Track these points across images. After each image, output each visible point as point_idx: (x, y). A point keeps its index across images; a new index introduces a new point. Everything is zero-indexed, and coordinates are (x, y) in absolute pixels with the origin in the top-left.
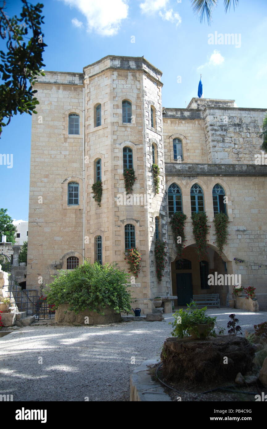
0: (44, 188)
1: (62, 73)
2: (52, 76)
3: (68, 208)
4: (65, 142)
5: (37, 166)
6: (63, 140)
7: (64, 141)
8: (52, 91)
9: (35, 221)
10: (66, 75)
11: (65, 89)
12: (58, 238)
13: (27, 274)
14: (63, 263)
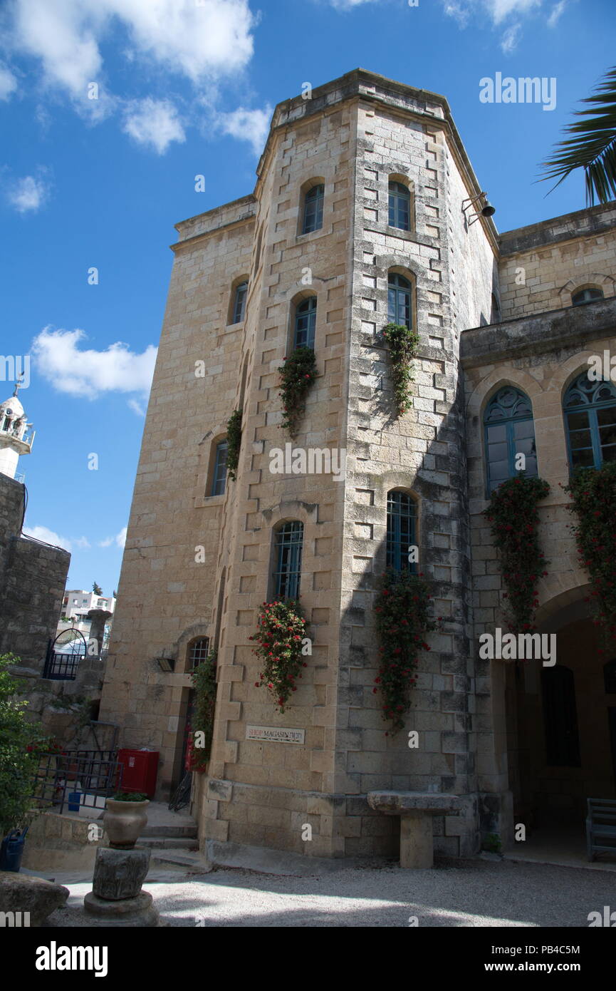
0: (163, 463)
1: (228, 206)
2: (213, 220)
3: (204, 504)
4: (218, 345)
5: (159, 413)
6: (214, 342)
7: (215, 345)
8: (208, 248)
9: (136, 546)
10: (237, 206)
11: (231, 236)
12: (175, 587)
13: (106, 680)
14: (178, 656)
